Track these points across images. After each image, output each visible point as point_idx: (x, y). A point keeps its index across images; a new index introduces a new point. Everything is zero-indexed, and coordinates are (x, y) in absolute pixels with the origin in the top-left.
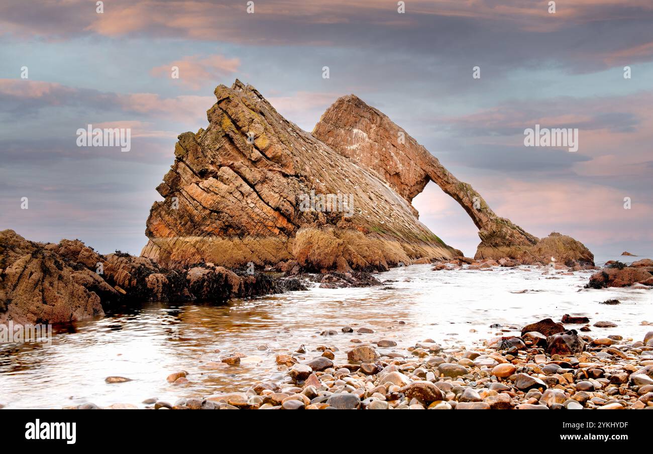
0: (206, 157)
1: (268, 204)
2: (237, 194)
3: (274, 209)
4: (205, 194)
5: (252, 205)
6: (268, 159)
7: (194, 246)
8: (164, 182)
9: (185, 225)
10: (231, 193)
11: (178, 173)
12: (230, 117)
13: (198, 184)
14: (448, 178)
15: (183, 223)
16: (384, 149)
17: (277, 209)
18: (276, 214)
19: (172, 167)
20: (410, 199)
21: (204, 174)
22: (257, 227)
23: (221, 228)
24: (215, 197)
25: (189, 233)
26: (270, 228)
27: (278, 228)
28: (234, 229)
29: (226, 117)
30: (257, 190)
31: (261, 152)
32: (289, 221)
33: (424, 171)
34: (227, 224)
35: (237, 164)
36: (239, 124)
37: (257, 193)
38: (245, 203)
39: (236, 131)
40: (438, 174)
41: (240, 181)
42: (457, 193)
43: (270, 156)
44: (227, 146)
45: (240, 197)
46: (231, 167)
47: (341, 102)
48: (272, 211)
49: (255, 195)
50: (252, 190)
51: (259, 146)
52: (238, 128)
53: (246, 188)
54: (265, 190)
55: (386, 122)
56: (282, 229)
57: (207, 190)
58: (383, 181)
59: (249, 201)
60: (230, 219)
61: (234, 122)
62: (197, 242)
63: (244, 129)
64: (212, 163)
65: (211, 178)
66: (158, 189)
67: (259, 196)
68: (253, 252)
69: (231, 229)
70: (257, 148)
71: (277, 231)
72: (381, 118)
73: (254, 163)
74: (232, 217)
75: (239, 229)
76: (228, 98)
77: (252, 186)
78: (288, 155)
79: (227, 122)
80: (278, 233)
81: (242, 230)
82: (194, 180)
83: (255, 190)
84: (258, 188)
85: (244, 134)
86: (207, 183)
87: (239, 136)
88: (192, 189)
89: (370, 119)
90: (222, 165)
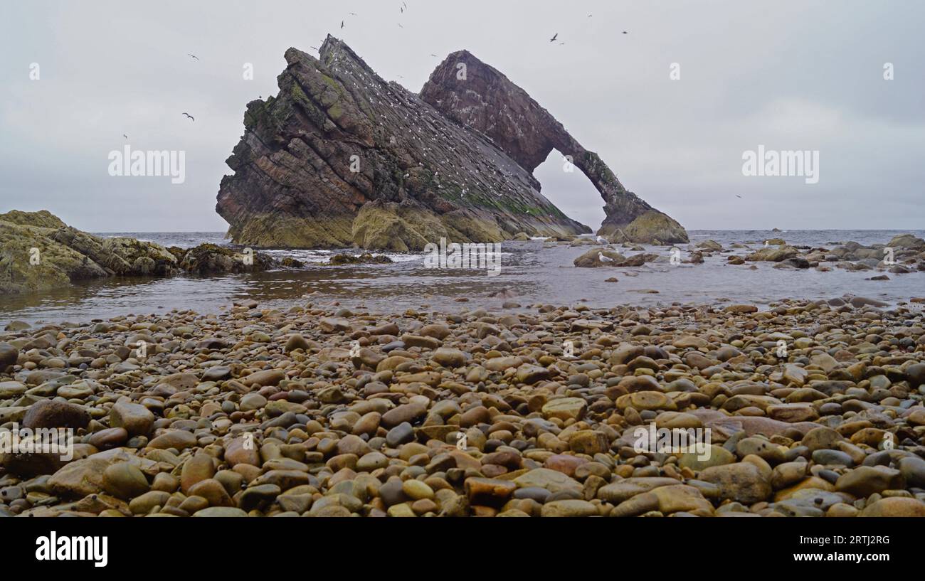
0: (276, 127)
1: (343, 179)
2: (309, 168)
3: (349, 183)
4: (276, 168)
5: (326, 180)
6: (343, 130)
7: (264, 224)
8: (234, 154)
9: (255, 200)
10: (302, 167)
11: (247, 145)
12: (299, 84)
13: (268, 157)
14: (572, 147)
15: (253, 199)
16: (501, 113)
17: (353, 185)
18: (352, 190)
19: (242, 137)
20: (530, 170)
21: (274, 146)
22: (331, 204)
23: (292, 205)
24: (285, 171)
25: (260, 210)
26: (345, 205)
27: (355, 204)
28: (305, 205)
29: (296, 85)
30: (332, 164)
31: (336, 123)
32: (366, 196)
33: (546, 138)
34: (297, 200)
35: (309, 135)
36: (312, 91)
37: (331, 167)
38: (318, 178)
39: (308, 100)
40: (562, 141)
41: (313, 154)
42: (583, 162)
43: (345, 126)
44: (298, 116)
45: (313, 171)
46: (303, 138)
47: (452, 59)
48: (348, 187)
49: (328, 169)
50: (325, 163)
51: (332, 116)
52: (310, 96)
53: (319, 161)
55: (503, 81)
57: (278, 164)
58: (499, 149)
59: (322, 176)
60: (301, 195)
61: (305, 89)
62: (266, 219)
63: (317, 97)
64: (283, 134)
65: (282, 150)
66: (227, 161)
67: (333, 170)
68: (326, 230)
69: (302, 206)
70: (330, 118)
72: (498, 78)
73: (328, 134)
74: (303, 192)
75: (311, 205)
76: (298, 63)
77: (325, 159)
78: (369, 125)
79: (297, 90)
80: (354, 209)
81: (315, 207)
82: (265, 153)
83: (329, 164)
84: (332, 161)
85: (316, 103)
86: (278, 156)
87: (310, 106)
88: (263, 162)
89: (484, 79)
90: (293, 136)
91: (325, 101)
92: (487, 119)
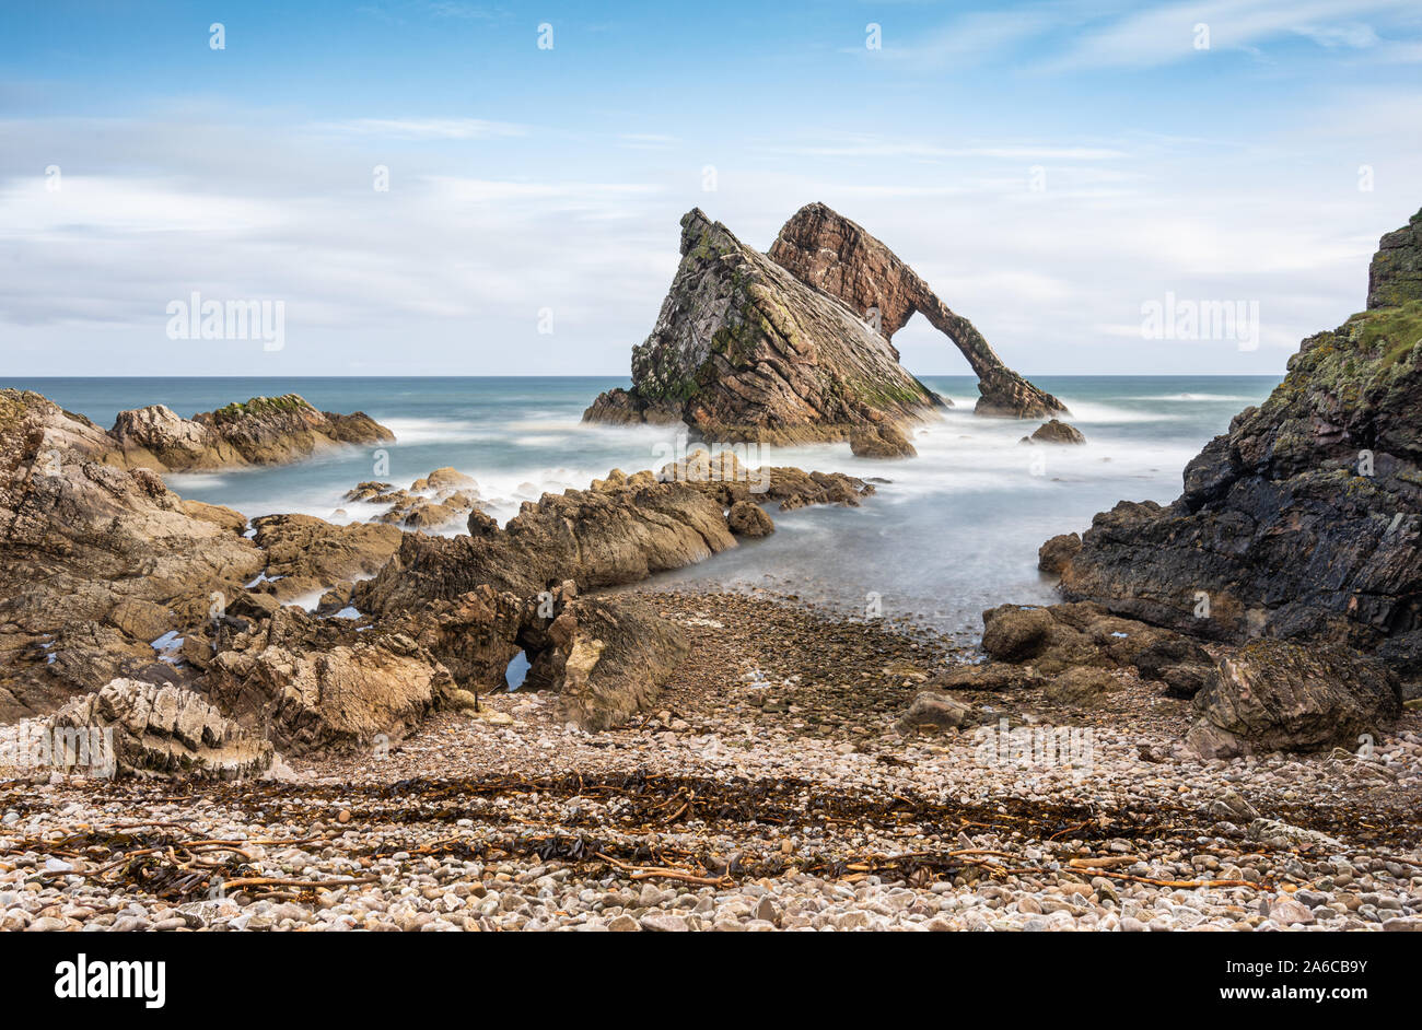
1: (799, 395)
2: (777, 389)
4: (743, 387)
5: (787, 397)
6: (800, 354)
11: (714, 365)
12: (767, 317)
13: (736, 377)
14: (941, 311)
16: (859, 274)
17: (808, 400)
18: (806, 404)
20: (888, 337)
21: (741, 368)
24: (754, 390)
26: (801, 417)
27: (808, 416)
28: (776, 420)
31: (794, 348)
32: (817, 410)
33: (909, 300)
34: (770, 415)
35: (775, 358)
36: (775, 323)
37: (792, 386)
38: (782, 395)
39: (773, 331)
40: (927, 303)
41: (776, 375)
42: (953, 330)
43: (800, 351)
44: (765, 344)
46: (769, 363)
47: (804, 213)
48: (803, 402)
49: (789, 388)
50: (787, 384)
51: (793, 343)
52: (774, 327)
53: (783, 383)
54: (796, 383)
55: (862, 236)
56: (812, 418)
57: (746, 383)
58: (856, 315)
59: (785, 394)
60: (772, 411)
61: (772, 321)
62: (746, 431)
63: (779, 327)
64: (751, 359)
65: (749, 373)
67: (793, 388)
70: (791, 345)
71: (807, 420)
72: (856, 233)
73: (788, 359)
75: (779, 419)
77: (787, 380)
81: (782, 421)
82: (732, 373)
83: (790, 384)
84: (792, 381)
86: (745, 377)
87: (776, 336)
88: (732, 381)
89: (841, 234)
90: (760, 361)
91: (787, 331)
92: (844, 281)
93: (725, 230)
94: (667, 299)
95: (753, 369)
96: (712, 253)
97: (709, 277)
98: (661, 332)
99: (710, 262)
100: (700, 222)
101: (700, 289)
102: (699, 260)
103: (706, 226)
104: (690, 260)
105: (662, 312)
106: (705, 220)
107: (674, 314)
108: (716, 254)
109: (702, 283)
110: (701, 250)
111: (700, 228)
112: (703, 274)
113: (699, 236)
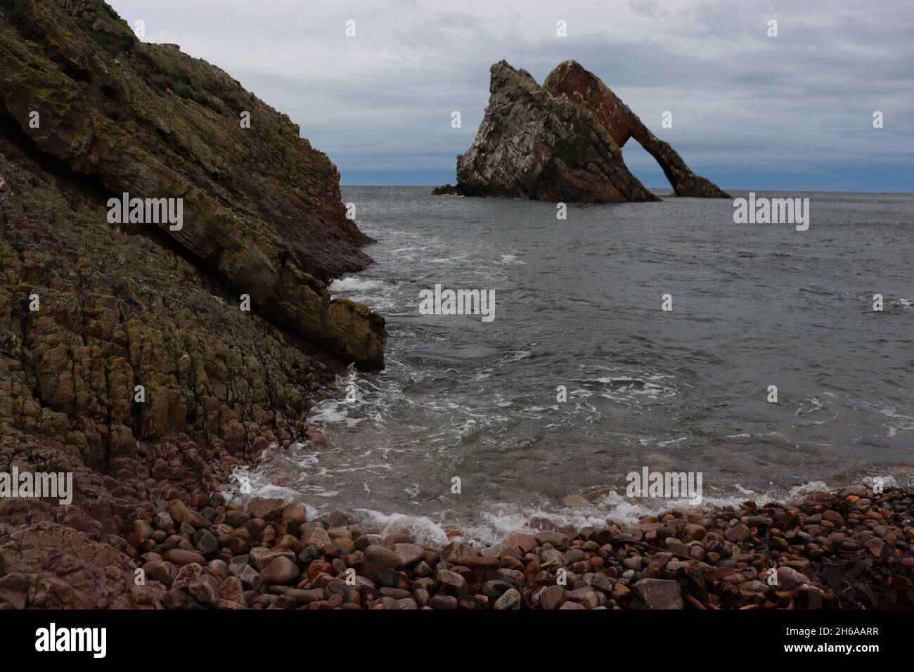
0: (578, 156)
1: (615, 187)
2: (601, 182)
4: (576, 180)
5: (608, 188)
6: (615, 157)
10: (597, 181)
11: (556, 165)
12: (595, 131)
13: (571, 173)
14: (649, 137)
17: (620, 190)
21: (576, 166)
24: (585, 182)
33: (627, 129)
35: (600, 160)
36: (600, 135)
37: (610, 179)
38: (605, 187)
40: (640, 131)
41: (602, 174)
42: (657, 151)
46: (595, 163)
47: (563, 67)
53: (606, 178)
55: (599, 85)
57: (579, 177)
61: (597, 134)
65: (581, 170)
72: (596, 82)
73: (607, 161)
77: (608, 176)
79: (593, 135)
85: (602, 142)
86: (578, 173)
87: (601, 144)
88: (567, 175)
89: (586, 82)
90: (589, 162)
91: (608, 141)
93: (528, 75)
94: (483, 123)
95: (584, 168)
96: (520, 90)
97: (518, 106)
98: (479, 146)
99: (517, 97)
100: (508, 70)
101: (511, 115)
102: (508, 95)
103: (512, 73)
104: (500, 97)
105: (480, 132)
106: (511, 68)
107: (489, 133)
108: (523, 91)
109: (513, 110)
110: (510, 88)
111: (509, 73)
112: (512, 106)
113: (508, 79)
